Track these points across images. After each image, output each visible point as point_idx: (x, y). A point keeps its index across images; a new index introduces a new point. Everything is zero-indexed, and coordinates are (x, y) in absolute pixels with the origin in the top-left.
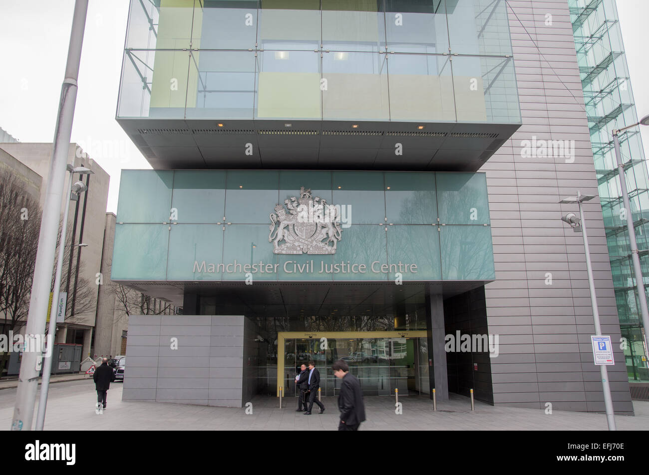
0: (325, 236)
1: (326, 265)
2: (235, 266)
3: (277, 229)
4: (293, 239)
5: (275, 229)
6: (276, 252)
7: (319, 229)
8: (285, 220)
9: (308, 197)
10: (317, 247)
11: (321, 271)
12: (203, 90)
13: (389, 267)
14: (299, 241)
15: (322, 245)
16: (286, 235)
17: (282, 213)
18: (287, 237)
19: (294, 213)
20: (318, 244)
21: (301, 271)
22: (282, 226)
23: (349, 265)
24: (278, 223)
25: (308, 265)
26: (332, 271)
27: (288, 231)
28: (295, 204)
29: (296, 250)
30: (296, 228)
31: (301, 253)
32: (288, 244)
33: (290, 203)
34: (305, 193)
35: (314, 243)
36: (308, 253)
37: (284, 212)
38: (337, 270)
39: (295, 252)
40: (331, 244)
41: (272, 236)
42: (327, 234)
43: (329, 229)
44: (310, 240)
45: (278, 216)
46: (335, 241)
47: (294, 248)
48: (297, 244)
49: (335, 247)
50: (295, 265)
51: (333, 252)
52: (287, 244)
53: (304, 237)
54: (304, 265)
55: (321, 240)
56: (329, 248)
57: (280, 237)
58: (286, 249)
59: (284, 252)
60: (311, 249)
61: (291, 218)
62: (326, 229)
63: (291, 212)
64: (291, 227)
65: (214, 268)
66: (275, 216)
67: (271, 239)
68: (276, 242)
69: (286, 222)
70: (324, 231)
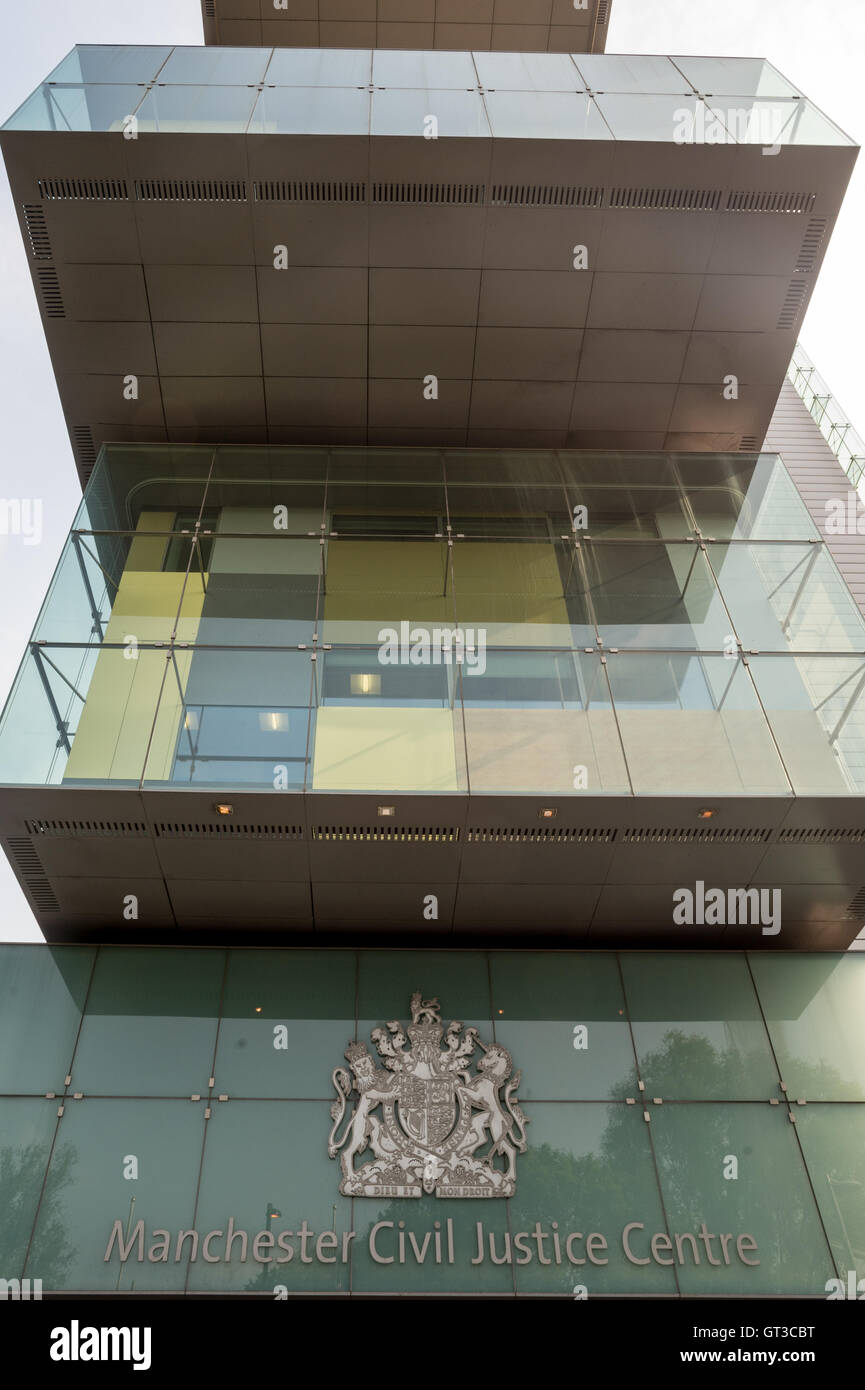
0: (483, 1140)
1: (492, 1236)
2: (230, 1239)
3: (351, 1117)
4: (393, 1146)
5: (347, 1117)
6: (349, 1189)
7: (464, 1114)
8: (372, 1087)
9: (431, 1019)
10: (461, 1175)
11: (477, 1256)
12: (189, 753)
13: (674, 1244)
14: (411, 1155)
15: (474, 1166)
16: (375, 1134)
17: (364, 1065)
18: (379, 1139)
19: (397, 1067)
20: (464, 1163)
21: (420, 1259)
22: (364, 1106)
23: (556, 1236)
24: (354, 1097)
25: (438, 1235)
26: (508, 1256)
27: (382, 1120)
28: (398, 1042)
29: (403, 1182)
30: (401, 1111)
31: (417, 1192)
32: (381, 1165)
33: (384, 1038)
34: (422, 1011)
35: (454, 1161)
36: (438, 1193)
37: (369, 1066)
38: (524, 1254)
39: (401, 1191)
40: (500, 1163)
41: (336, 1140)
42: (487, 1130)
43: (491, 1115)
44: (441, 1150)
45: (354, 1076)
46: (511, 1153)
47: (396, 1175)
48: (405, 1163)
49: (511, 1174)
50: (402, 1235)
51: (508, 1190)
52: (377, 1164)
53: (424, 1142)
54: (428, 1235)
55: (472, 1149)
56: (496, 1178)
57: (358, 1140)
58: (374, 1180)
59: (370, 1191)
60: (446, 1180)
61: (388, 1082)
62: (485, 1116)
63: (389, 1063)
64: (388, 1110)
65: (166, 1245)
66: (345, 1075)
67: (333, 1149)
68: (348, 1155)
69: (374, 1094)
70: (479, 1122)
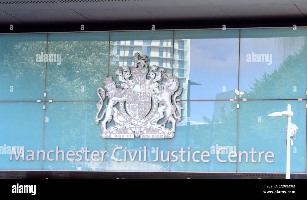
0: (162, 116)
1: (162, 152)
2: (57, 153)
3: (106, 108)
4: (123, 119)
5: (103, 108)
6: (104, 136)
7: (155, 106)
8: (115, 96)
9: (143, 65)
10: (151, 130)
11: (155, 159)
14: (130, 122)
15: (158, 126)
16: (115, 115)
17: (111, 86)
18: (117, 116)
19: (126, 87)
20: (153, 126)
21: (133, 160)
22: (111, 103)
23: (189, 152)
24: (106, 100)
25: (140, 151)
26: (168, 159)
27: (118, 109)
28: (127, 76)
29: (127, 133)
30: (127, 105)
31: (132, 136)
32: (118, 127)
33: (121, 74)
34: (139, 61)
35: (149, 125)
36: (141, 137)
37: (114, 86)
38: (175, 158)
39: (125, 136)
40: (169, 125)
41: (98, 117)
42: (164, 112)
43: (167, 106)
44: (143, 121)
45: (106, 92)
46: (174, 122)
47: (124, 130)
48: (128, 126)
49: (173, 129)
50: (125, 151)
51: (171, 136)
52: (117, 126)
53: (137, 118)
54: (136, 151)
55: (157, 120)
56: (166, 131)
57: (108, 117)
58: (115, 132)
59: (113, 136)
60: (145, 132)
61: (122, 93)
62: (164, 107)
63: (122, 85)
64: (121, 105)
66: (103, 91)
67: (98, 120)
68: (104, 123)
69: (116, 99)
70: (161, 109)
